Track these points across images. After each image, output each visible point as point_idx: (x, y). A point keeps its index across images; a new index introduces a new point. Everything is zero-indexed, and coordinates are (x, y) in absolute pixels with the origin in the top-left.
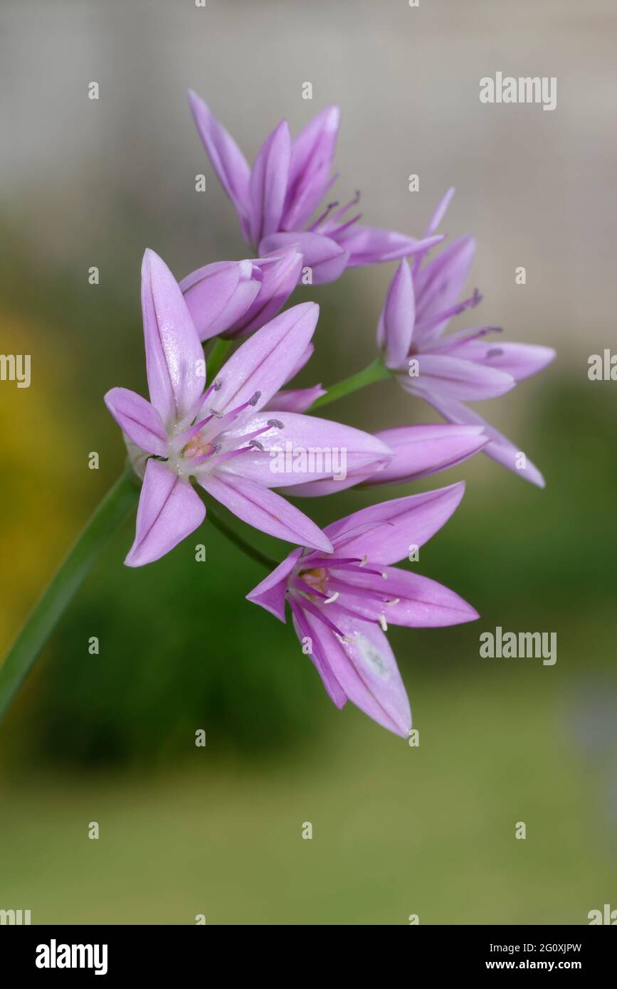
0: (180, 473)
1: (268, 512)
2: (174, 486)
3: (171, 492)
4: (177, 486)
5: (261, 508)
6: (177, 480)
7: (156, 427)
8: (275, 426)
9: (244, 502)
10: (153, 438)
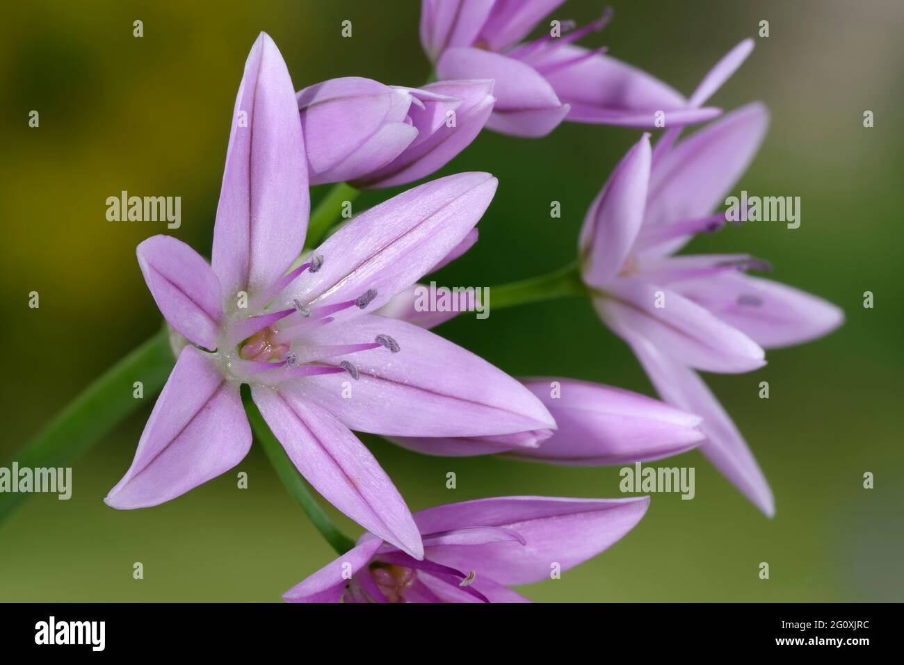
0: (229, 378)
1: (342, 470)
2: (213, 396)
3: (207, 403)
4: (220, 396)
5: (335, 461)
6: (222, 384)
7: (209, 301)
8: (386, 346)
9: (312, 447)
10: (200, 319)
